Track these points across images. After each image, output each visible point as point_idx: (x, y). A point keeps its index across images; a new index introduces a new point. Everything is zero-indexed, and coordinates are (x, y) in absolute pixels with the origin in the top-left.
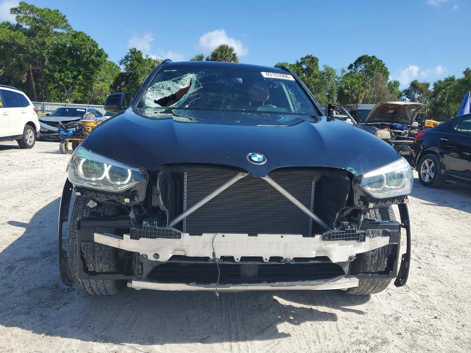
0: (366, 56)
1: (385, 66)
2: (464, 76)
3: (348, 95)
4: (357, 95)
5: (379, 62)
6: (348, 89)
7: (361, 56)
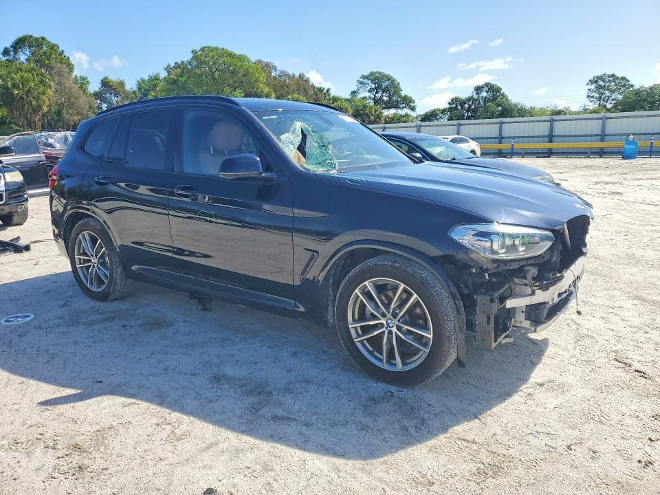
0: (31, 36)
1: (64, 54)
2: (167, 74)
3: (21, 98)
4: (37, 98)
5: (53, 47)
6: (18, 88)
7: (21, 36)
